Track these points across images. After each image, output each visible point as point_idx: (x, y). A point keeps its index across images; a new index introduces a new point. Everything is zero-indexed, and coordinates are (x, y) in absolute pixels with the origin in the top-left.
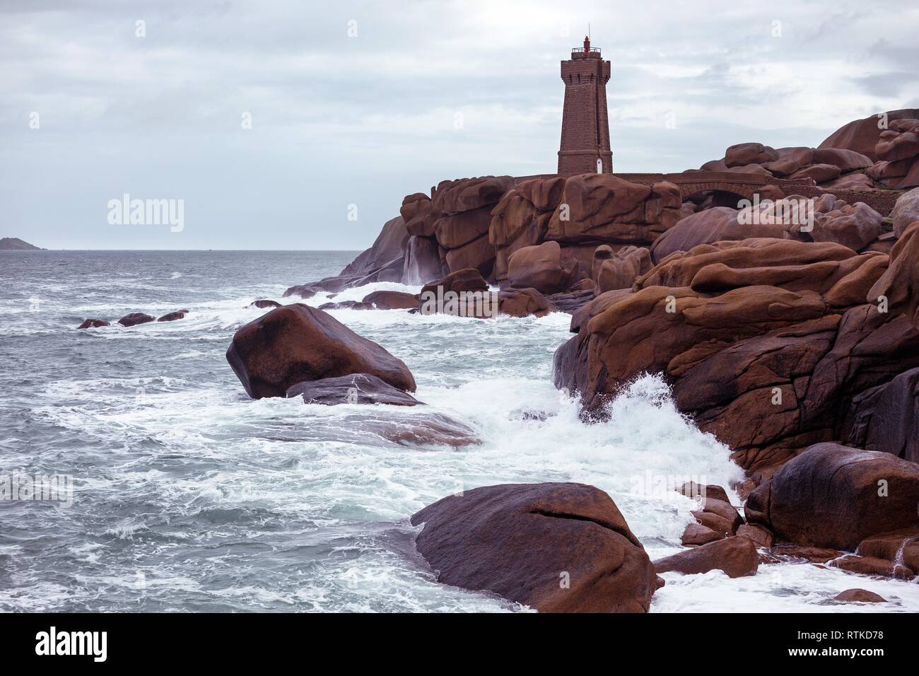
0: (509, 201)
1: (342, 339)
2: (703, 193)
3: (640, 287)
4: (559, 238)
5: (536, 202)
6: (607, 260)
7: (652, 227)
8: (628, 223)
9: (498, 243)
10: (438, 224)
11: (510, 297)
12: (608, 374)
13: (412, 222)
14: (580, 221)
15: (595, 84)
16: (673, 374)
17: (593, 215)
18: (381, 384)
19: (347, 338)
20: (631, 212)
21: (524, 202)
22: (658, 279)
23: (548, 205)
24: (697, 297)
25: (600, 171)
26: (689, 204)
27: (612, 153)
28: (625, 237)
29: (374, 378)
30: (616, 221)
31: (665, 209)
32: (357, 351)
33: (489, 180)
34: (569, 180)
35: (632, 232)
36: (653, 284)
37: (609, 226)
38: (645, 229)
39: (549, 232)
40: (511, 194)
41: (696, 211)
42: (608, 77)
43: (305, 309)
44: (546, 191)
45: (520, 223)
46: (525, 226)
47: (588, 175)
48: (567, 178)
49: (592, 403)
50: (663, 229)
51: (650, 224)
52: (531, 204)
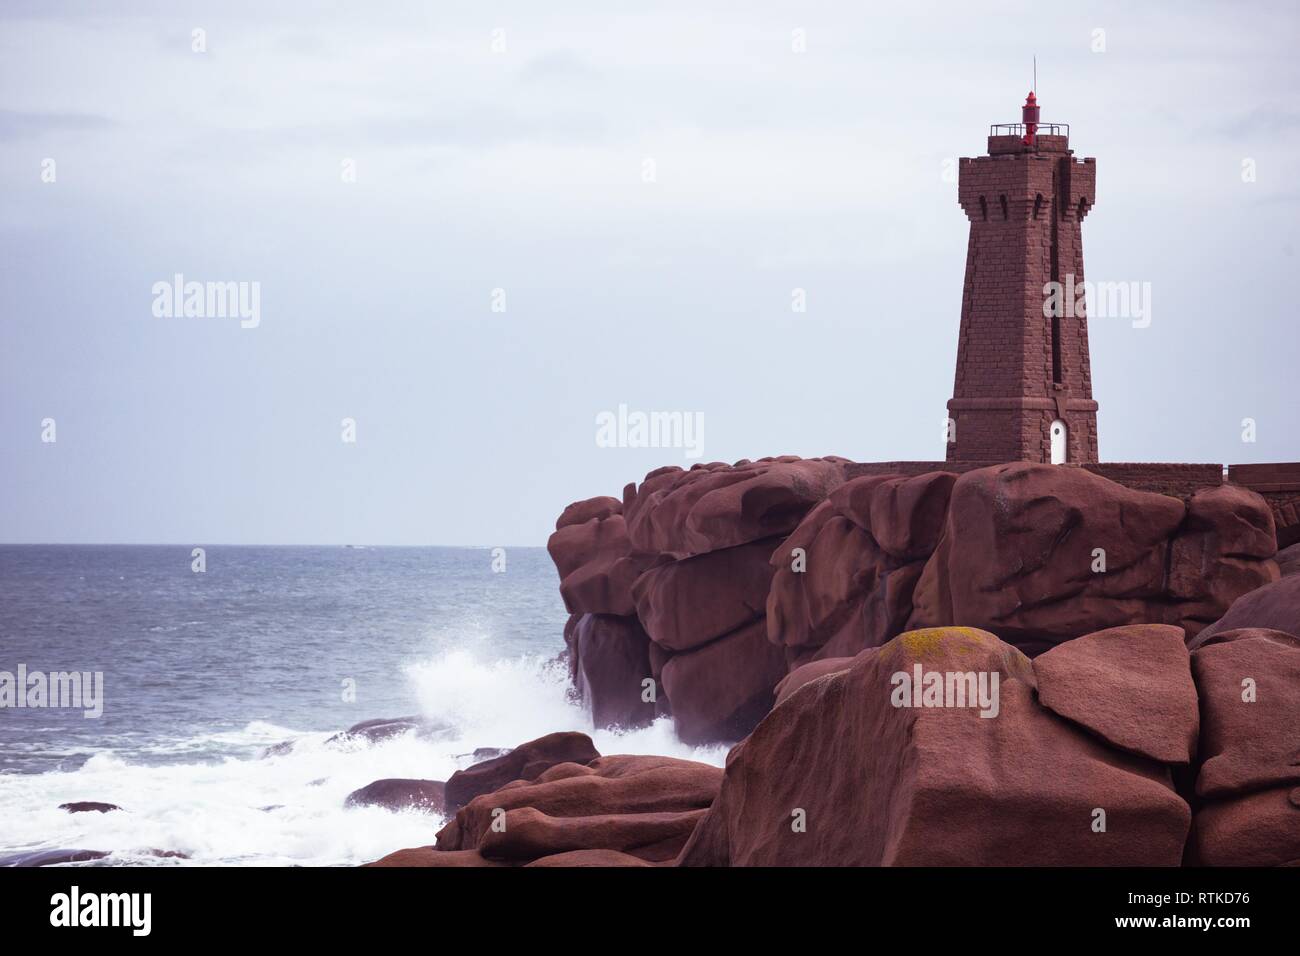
0: (818, 529)
5: (881, 536)
7: (1186, 610)
8: (1123, 597)
9: (790, 641)
10: (642, 585)
14: (992, 590)
15: (1048, 223)
17: (1024, 574)
20: (1130, 566)
21: (853, 536)
23: (912, 543)
25: (1058, 455)
27: (1093, 406)
30: (1088, 591)
31: (1225, 560)
34: (962, 479)
37: (1071, 603)
40: (824, 510)
44: (905, 506)
45: (840, 590)
46: (853, 597)
47: (1014, 467)
48: (963, 472)
51: (1186, 600)
52: (869, 540)
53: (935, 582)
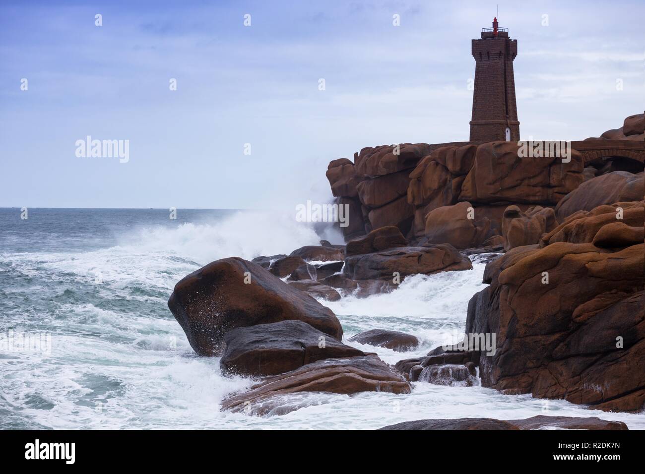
0: (426, 165)
1: (274, 289)
2: (603, 159)
3: (546, 243)
4: (471, 199)
5: (450, 167)
6: (515, 219)
7: (556, 190)
8: (535, 186)
9: (416, 203)
10: (361, 187)
11: (427, 252)
12: (518, 321)
13: (337, 184)
14: (490, 184)
15: (503, 61)
16: (578, 321)
17: (502, 178)
18: (310, 329)
19: (279, 288)
20: (537, 176)
21: (439, 168)
22: (563, 236)
23: (461, 169)
24: (599, 252)
25: (508, 139)
26: (591, 168)
27: (519, 123)
28: (532, 199)
29: (303, 324)
30: (523, 184)
31: (569, 173)
32: (289, 300)
33: (407, 147)
34: (479, 147)
35: (538, 194)
36: (558, 240)
37: (517, 188)
38: (550, 191)
39: (463, 193)
40: (427, 159)
41: (597, 175)
42: (514, 54)
43: (240, 262)
44: (459, 157)
45: (435, 185)
46: (440, 188)
47: (497, 143)
48: (479, 145)
49: (504, 347)
50: (566, 191)
51: (555, 187)
52: (445, 169)
53: (470, 183)
